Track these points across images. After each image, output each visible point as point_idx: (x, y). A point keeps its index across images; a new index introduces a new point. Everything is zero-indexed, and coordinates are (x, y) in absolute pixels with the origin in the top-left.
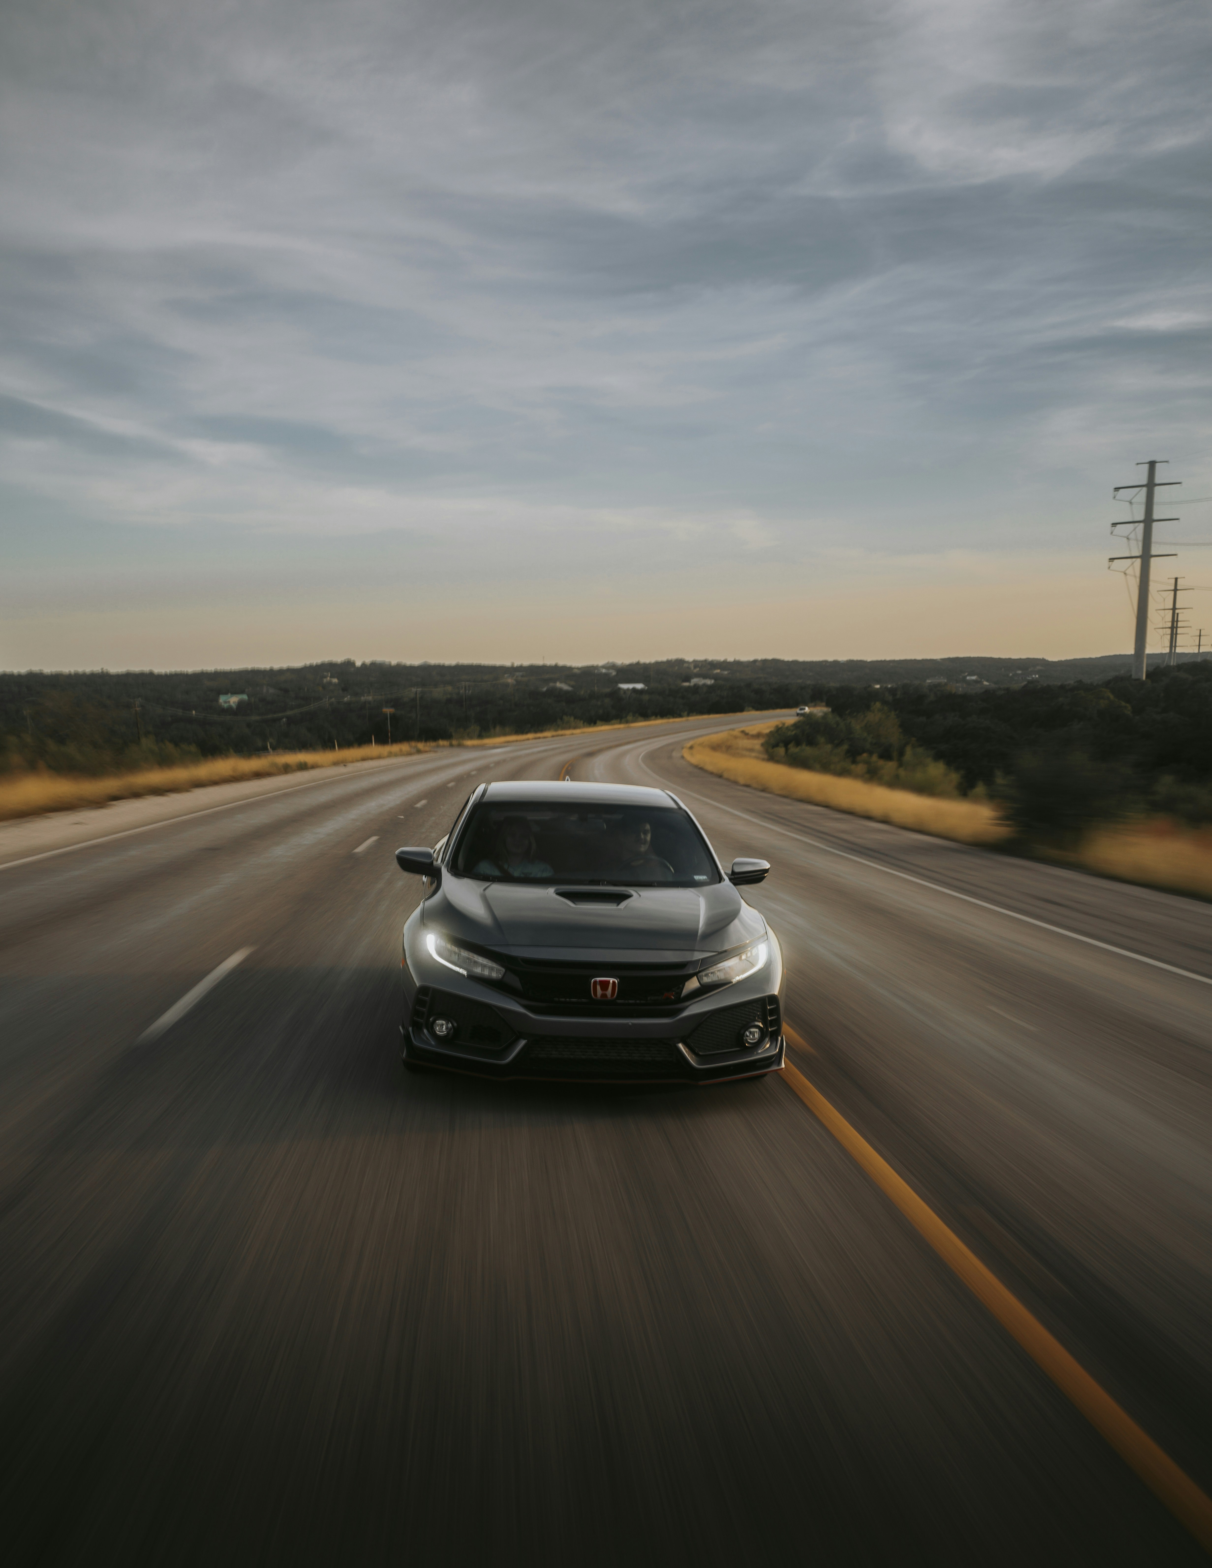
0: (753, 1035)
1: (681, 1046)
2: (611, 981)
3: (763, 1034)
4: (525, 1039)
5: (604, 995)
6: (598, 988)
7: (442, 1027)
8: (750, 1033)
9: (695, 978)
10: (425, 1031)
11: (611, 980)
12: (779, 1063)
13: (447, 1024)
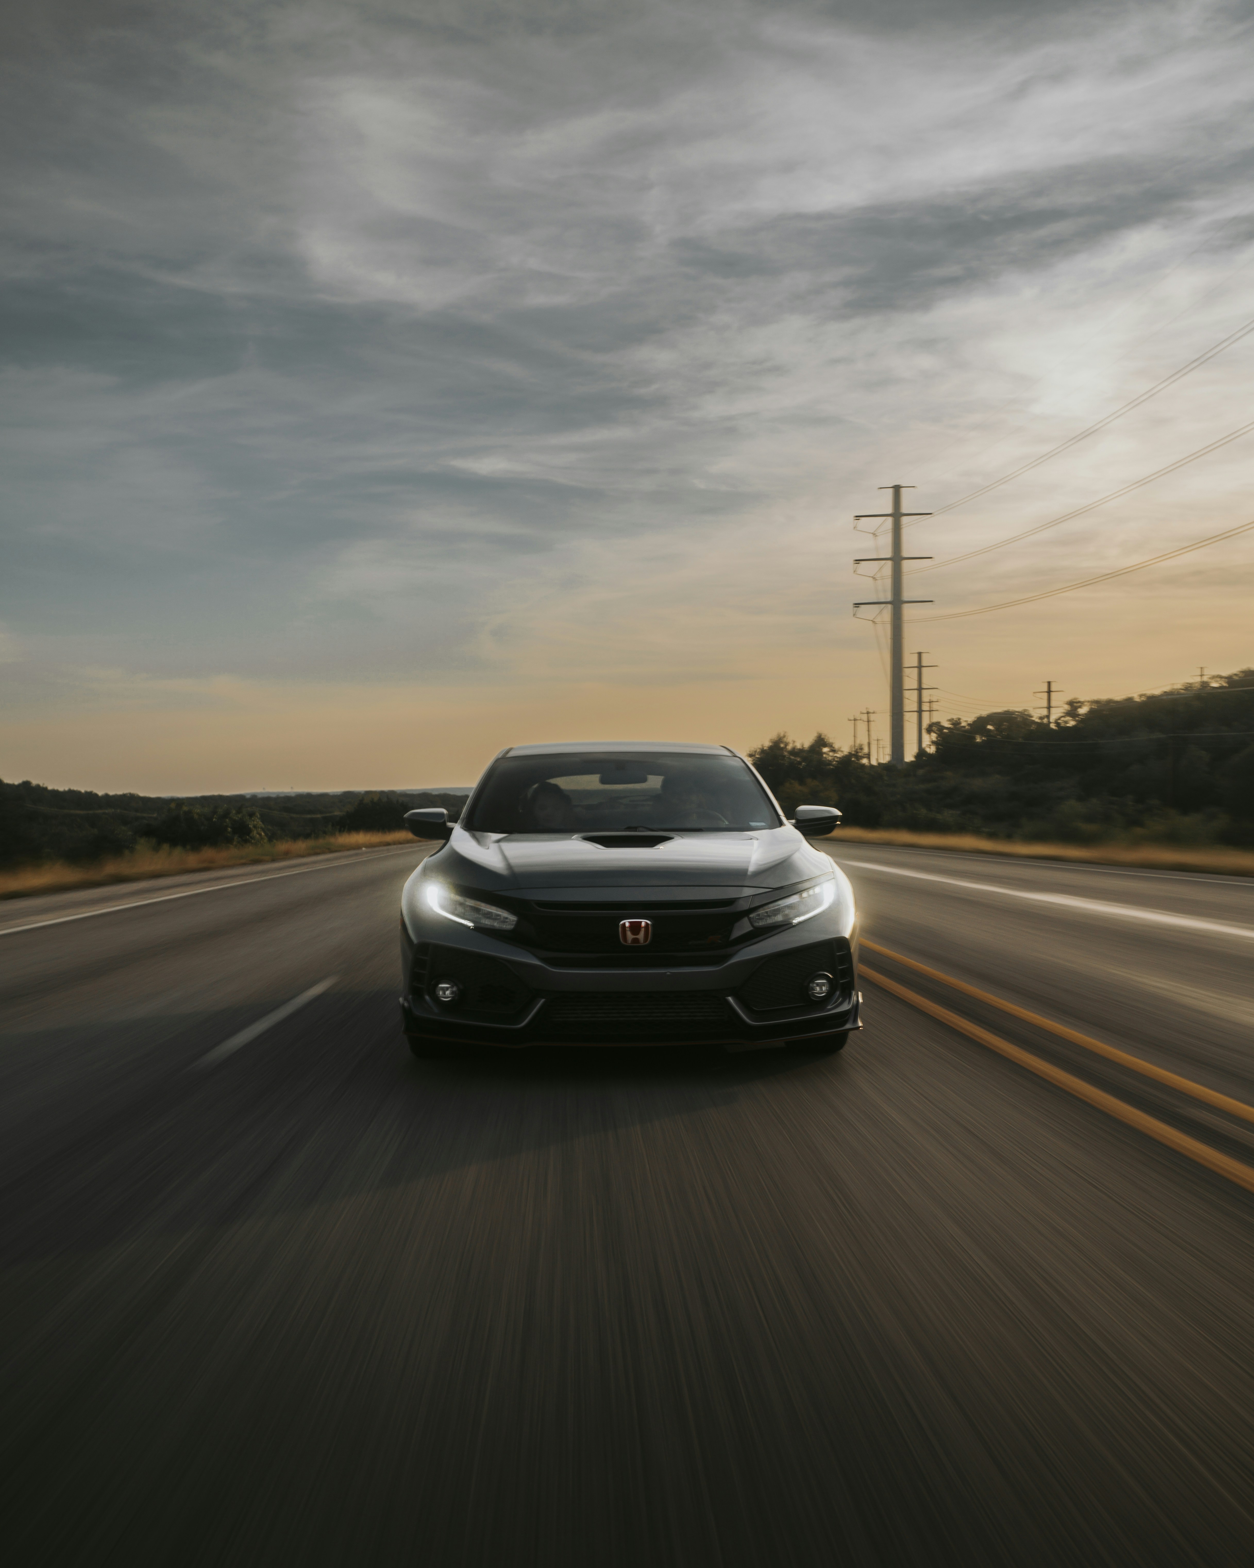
0: (820, 988)
1: (730, 999)
2: (643, 924)
3: (833, 985)
4: (543, 998)
5: (636, 940)
6: (629, 934)
7: (446, 991)
8: (818, 985)
9: (746, 920)
10: (427, 998)
11: (644, 922)
12: (855, 1021)
13: (452, 987)
